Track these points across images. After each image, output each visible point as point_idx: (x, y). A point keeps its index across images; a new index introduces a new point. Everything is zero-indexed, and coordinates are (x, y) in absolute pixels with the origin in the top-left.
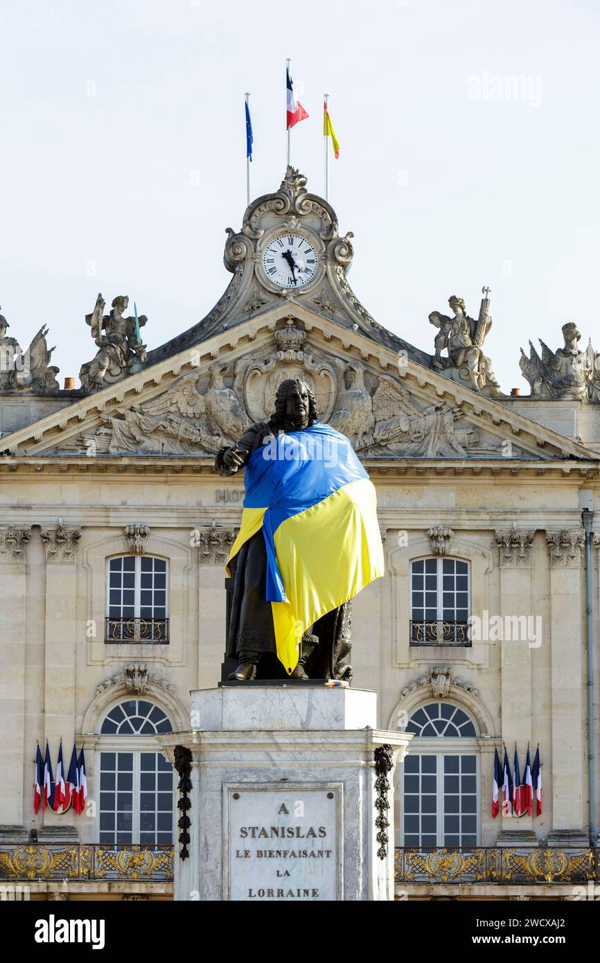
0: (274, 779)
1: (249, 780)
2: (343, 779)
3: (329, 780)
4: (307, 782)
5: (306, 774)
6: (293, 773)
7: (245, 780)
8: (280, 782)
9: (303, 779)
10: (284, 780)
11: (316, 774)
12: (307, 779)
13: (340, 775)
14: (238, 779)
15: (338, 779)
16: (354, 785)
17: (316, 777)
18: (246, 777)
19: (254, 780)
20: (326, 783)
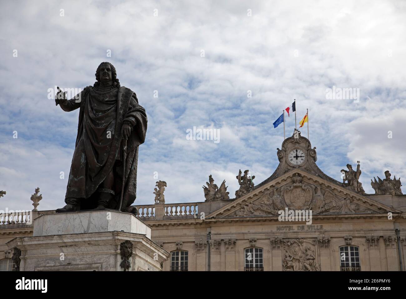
0: (64, 264)
1: (50, 265)
2: (102, 261)
3: (93, 262)
4: (82, 264)
5: (81, 260)
6: (74, 260)
7: (48, 265)
8: (66, 265)
9: (79, 263)
10: (69, 264)
11: (87, 260)
12: (82, 263)
13: (100, 259)
14: (44, 264)
15: (99, 262)
16: (107, 265)
17: (86, 261)
18: (48, 263)
19: (52, 265)
20: (91, 264)
